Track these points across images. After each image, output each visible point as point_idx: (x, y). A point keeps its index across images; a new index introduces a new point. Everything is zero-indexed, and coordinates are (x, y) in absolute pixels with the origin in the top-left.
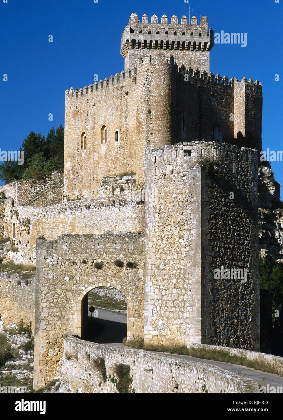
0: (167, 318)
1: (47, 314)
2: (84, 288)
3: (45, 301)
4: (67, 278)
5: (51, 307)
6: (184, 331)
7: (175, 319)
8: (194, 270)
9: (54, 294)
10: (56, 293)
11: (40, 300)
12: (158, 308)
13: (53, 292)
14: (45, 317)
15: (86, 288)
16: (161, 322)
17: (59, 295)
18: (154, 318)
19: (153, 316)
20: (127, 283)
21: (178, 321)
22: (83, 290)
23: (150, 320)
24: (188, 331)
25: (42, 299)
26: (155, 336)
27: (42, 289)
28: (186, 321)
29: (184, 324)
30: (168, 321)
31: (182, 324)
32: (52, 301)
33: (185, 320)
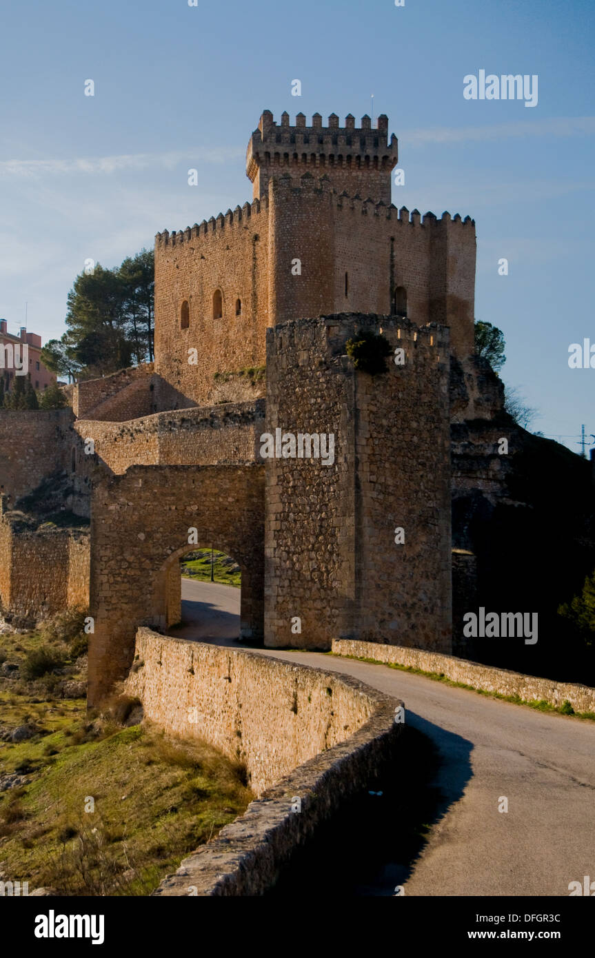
0: (301, 598)
1: (109, 594)
2: (169, 552)
3: (106, 571)
4: (142, 536)
5: (116, 582)
6: (328, 619)
7: (314, 601)
8: (344, 520)
9: (121, 560)
10: (125, 560)
11: (99, 571)
12: (286, 583)
13: (119, 558)
14: (106, 598)
15: (173, 551)
16: (290, 606)
17: (130, 563)
18: (280, 599)
19: (278, 596)
20: (240, 542)
21: (319, 605)
22: (168, 555)
23: (273, 602)
24: (335, 620)
25: (102, 570)
26: (281, 627)
27: (102, 553)
28: (331, 604)
29: (328, 609)
30: (302, 603)
31: (324, 608)
32: (117, 572)
33: (329, 601)
